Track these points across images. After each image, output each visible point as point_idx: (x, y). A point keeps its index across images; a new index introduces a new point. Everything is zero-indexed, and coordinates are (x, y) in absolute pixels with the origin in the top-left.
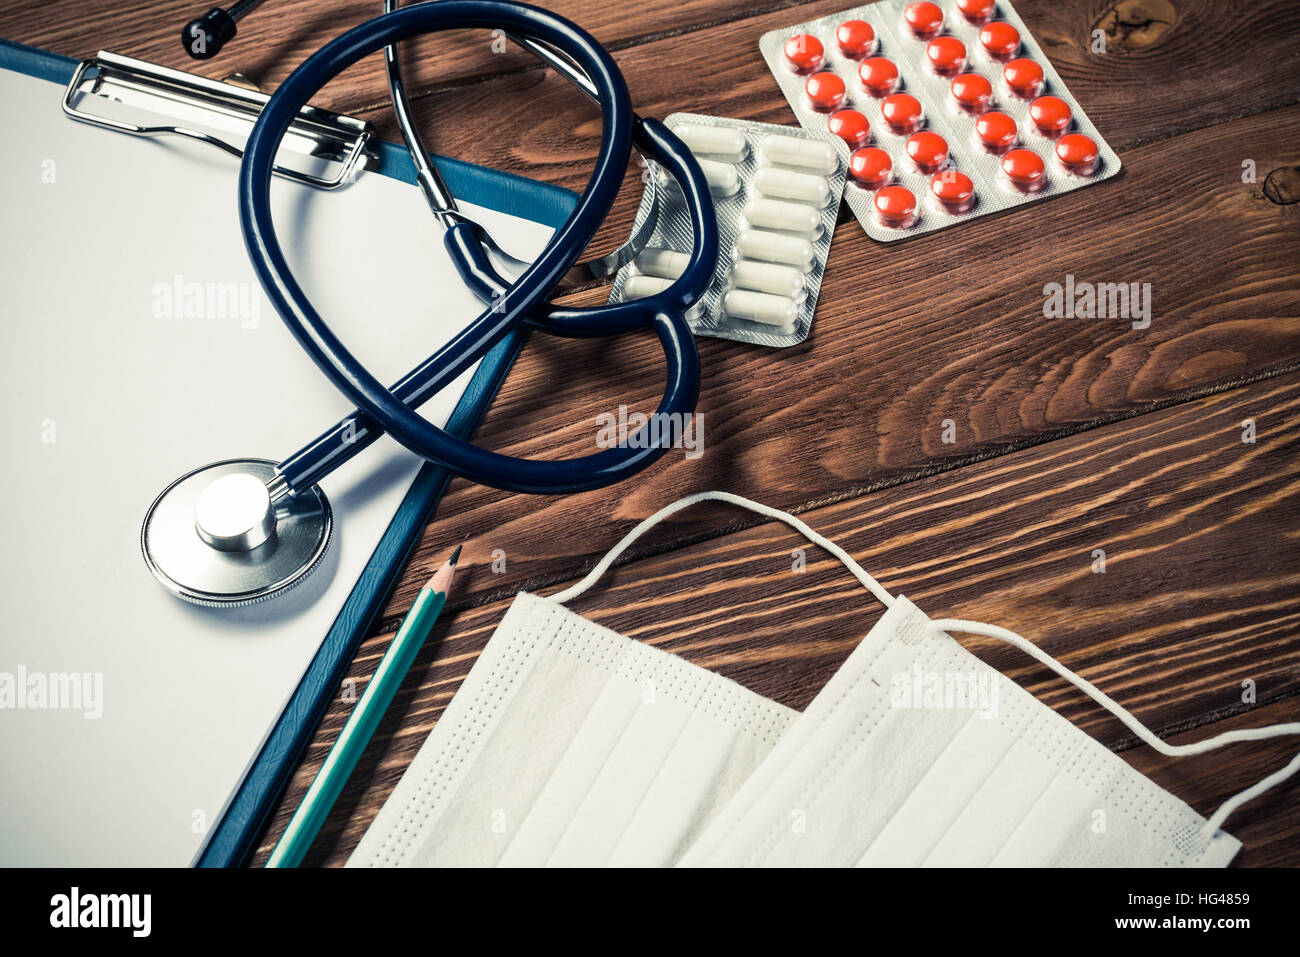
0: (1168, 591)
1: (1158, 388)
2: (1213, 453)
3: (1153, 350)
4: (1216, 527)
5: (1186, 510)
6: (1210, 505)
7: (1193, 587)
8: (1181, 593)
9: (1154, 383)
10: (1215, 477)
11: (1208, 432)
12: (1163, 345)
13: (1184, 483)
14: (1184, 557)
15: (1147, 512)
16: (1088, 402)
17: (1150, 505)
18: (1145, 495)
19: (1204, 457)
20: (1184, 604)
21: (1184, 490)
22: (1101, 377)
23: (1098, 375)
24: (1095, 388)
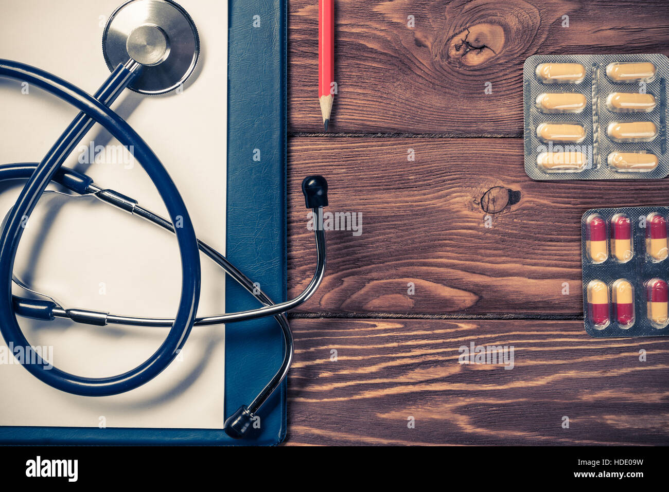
0: (305, 426)
1: (359, 307)
2: (366, 357)
3: (368, 283)
4: (346, 399)
5: (337, 384)
6: (350, 386)
7: (318, 427)
8: (311, 429)
9: (359, 303)
10: (360, 371)
11: (369, 345)
12: (375, 282)
13: (343, 369)
14: (322, 409)
15: (317, 379)
16: (320, 304)
17: (320, 376)
18: (320, 369)
19: (360, 358)
20: (309, 435)
21: (341, 373)
22: (334, 290)
23: (332, 289)
24: (327, 296)
